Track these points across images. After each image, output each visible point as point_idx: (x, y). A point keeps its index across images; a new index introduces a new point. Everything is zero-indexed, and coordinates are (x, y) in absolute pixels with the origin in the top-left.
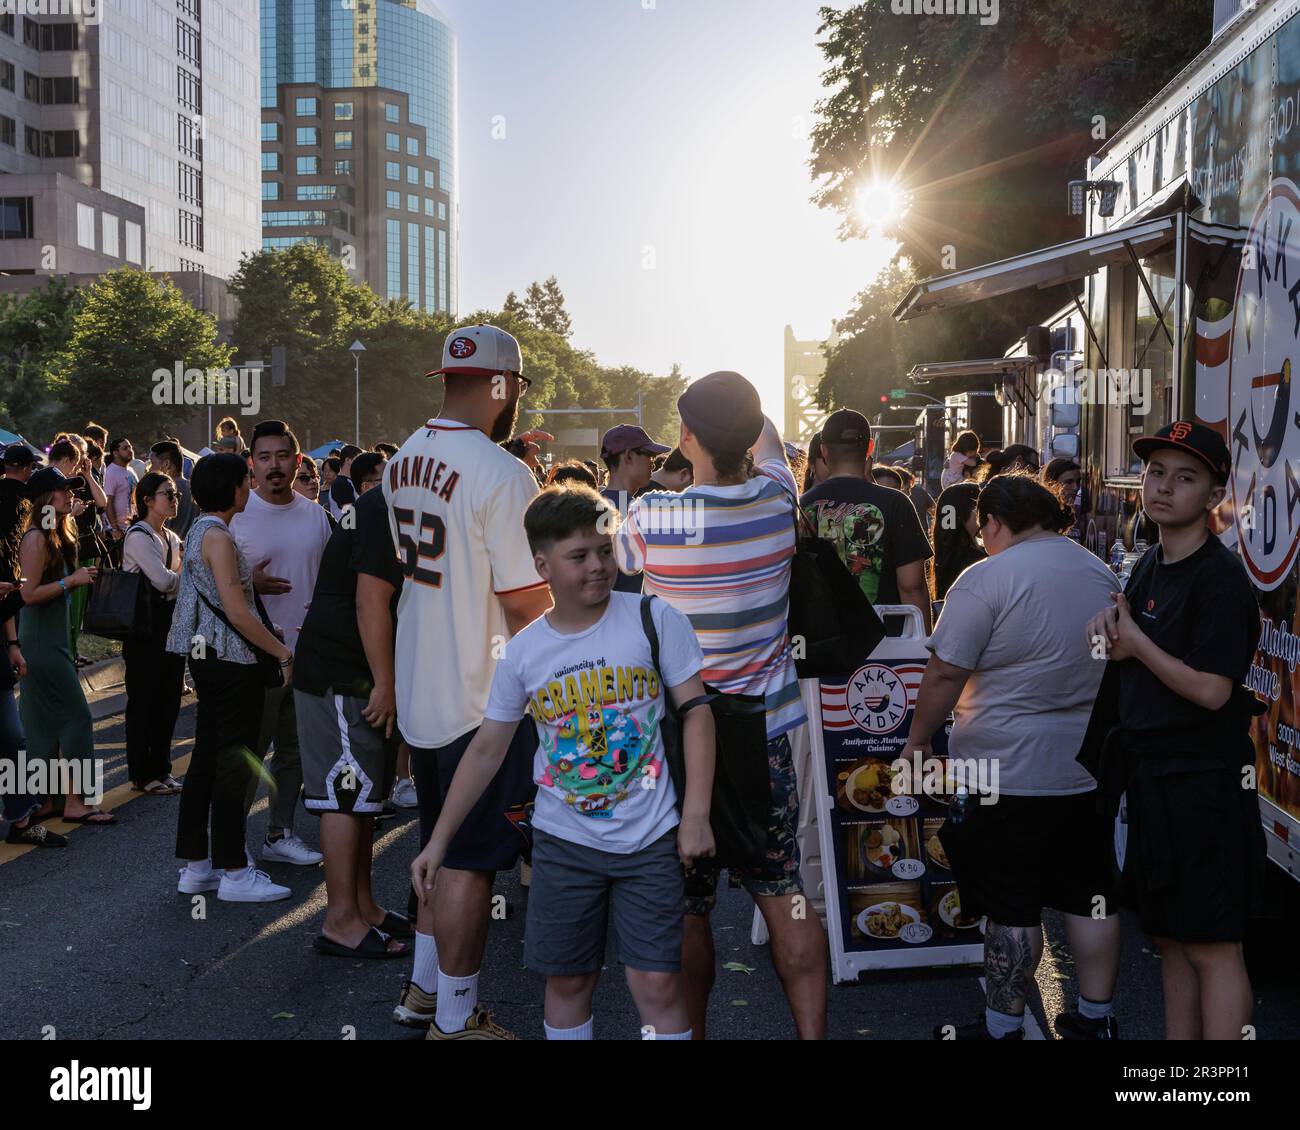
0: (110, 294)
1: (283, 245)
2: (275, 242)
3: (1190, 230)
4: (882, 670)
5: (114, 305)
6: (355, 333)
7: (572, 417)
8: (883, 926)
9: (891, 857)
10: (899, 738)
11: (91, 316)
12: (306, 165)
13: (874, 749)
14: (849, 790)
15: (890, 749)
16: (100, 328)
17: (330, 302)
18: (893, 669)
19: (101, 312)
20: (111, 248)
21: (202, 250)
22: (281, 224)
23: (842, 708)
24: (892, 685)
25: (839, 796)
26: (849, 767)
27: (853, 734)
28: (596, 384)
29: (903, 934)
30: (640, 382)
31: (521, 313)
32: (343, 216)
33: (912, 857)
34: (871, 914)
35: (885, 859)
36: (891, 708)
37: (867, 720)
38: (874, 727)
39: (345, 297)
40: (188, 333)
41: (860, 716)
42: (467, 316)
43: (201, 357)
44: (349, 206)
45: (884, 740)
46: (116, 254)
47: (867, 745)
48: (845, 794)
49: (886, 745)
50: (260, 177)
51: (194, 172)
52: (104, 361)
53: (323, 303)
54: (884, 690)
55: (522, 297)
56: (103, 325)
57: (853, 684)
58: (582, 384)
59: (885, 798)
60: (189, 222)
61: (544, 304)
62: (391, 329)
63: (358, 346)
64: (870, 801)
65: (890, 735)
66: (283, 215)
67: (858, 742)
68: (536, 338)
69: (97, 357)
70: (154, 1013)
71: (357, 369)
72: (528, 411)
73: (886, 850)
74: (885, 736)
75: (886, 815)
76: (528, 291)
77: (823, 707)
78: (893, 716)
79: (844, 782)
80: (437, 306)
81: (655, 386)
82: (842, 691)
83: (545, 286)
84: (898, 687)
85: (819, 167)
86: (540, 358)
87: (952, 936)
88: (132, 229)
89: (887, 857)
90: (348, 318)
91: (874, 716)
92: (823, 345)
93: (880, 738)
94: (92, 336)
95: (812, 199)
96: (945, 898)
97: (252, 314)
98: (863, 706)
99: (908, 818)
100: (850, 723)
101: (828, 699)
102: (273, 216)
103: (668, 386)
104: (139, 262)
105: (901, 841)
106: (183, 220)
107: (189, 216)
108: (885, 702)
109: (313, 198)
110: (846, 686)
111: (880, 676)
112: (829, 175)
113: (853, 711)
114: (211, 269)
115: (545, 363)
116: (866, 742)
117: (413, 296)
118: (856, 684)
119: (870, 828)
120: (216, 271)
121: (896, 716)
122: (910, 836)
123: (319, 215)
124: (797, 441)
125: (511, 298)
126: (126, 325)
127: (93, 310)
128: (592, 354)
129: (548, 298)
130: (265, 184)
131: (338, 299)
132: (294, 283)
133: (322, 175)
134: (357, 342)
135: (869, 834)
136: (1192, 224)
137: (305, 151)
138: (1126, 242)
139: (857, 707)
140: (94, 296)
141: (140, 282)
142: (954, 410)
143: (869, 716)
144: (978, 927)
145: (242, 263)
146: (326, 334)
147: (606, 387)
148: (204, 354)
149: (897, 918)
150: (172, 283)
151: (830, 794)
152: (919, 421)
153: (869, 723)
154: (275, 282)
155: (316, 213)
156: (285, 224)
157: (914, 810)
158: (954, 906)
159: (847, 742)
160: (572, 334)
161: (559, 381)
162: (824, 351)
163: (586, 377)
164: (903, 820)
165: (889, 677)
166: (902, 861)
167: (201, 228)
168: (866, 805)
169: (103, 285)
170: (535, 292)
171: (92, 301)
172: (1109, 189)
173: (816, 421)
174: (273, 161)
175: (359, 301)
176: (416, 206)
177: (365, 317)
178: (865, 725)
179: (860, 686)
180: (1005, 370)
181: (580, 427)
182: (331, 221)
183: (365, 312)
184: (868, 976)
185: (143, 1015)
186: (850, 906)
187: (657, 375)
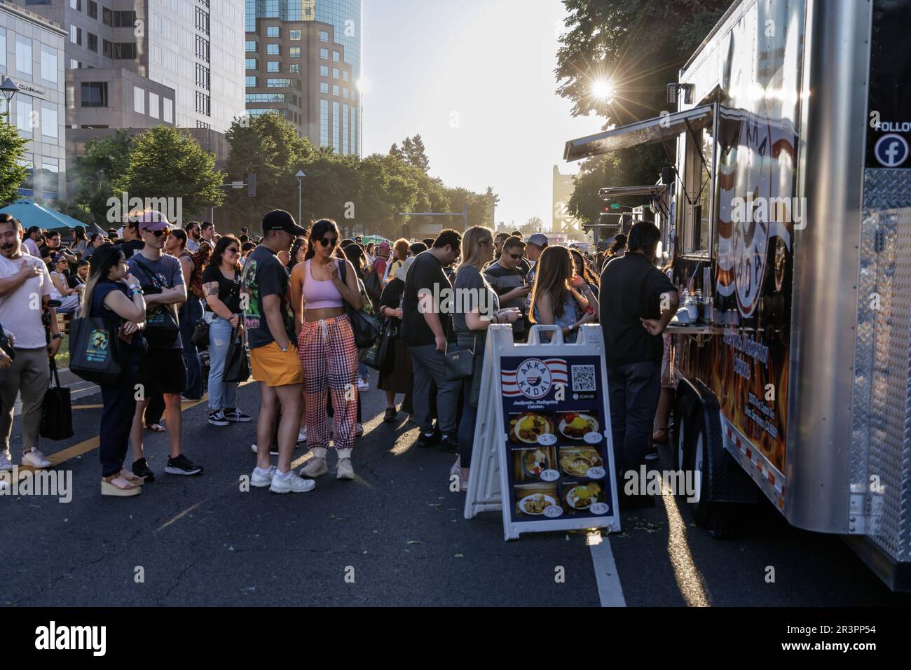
0: (152, 141)
1: (258, 113)
2: (254, 112)
3: (721, 113)
4: (537, 362)
5: (153, 147)
6: (300, 166)
7: (426, 217)
8: (534, 508)
9: (540, 468)
10: (546, 400)
11: (140, 154)
12: (273, 67)
13: (532, 407)
14: (517, 430)
15: (541, 407)
16: (146, 161)
17: (285, 148)
18: (544, 361)
19: (145, 151)
20: (154, 113)
21: (209, 115)
22: (257, 101)
23: (514, 383)
24: (543, 371)
25: (511, 434)
26: (517, 417)
27: (519, 399)
28: (441, 198)
29: (545, 512)
30: (468, 197)
31: (399, 156)
32: (295, 97)
33: (552, 468)
34: (528, 501)
35: (536, 469)
36: (542, 384)
37: (528, 390)
38: (532, 394)
39: (294, 145)
40: (198, 164)
41: (524, 388)
42: (367, 157)
43: (206, 179)
44: (299, 91)
45: (538, 402)
46: (158, 117)
47: (527, 405)
48: (514, 433)
49: (539, 405)
50: (245, 73)
51: (205, 69)
52: (148, 181)
53: (281, 147)
54: (537, 373)
55: (400, 146)
56: (147, 159)
57: (520, 371)
58: (433, 198)
59: (537, 435)
60: (202, 99)
61: (413, 150)
62: (322, 164)
63: (301, 173)
64: (528, 437)
65: (541, 399)
66: (259, 96)
67: (523, 403)
68: (407, 171)
69: (143, 178)
70: (107, 557)
71: (300, 187)
72: (400, 213)
73: (537, 464)
74: (538, 400)
75: (538, 445)
76: (403, 143)
77: (503, 383)
78: (543, 388)
79: (514, 426)
80: (349, 151)
81: (476, 200)
82: (514, 374)
83: (413, 140)
84: (547, 372)
85: (561, 73)
86: (409, 182)
87: (574, 513)
88: (167, 103)
89: (537, 468)
90: (295, 157)
91: (532, 388)
92: (573, 177)
93: (535, 401)
94: (141, 165)
95: (557, 92)
96: (570, 493)
97: (238, 154)
98: (526, 382)
99: (550, 447)
100: (519, 392)
101: (506, 379)
102: (252, 96)
103: (484, 200)
104: (171, 122)
105: (546, 460)
106: (198, 98)
107: (202, 95)
108: (539, 381)
109: (277, 86)
110: (516, 371)
111: (536, 366)
112: (567, 78)
113: (520, 385)
114: (215, 127)
115: (412, 185)
116: (527, 403)
117: (336, 145)
118: (522, 370)
119: (528, 452)
120: (218, 128)
121: (545, 388)
122: (551, 457)
123: (281, 96)
124: (559, 233)
125: (394, 146)
126: (161, 159)
127: (141, 150)
128: (440, 181)
129: (415, 147)
130: (248, 77)
131: (289, 146)
132: (264, 136)
133: (282, 72)
134: (300, 171)
135: (527, 456)
136: (721, 109)
137: (272, 58)
138: (686, 119)
139: (522, 383)
140: (142, 141)
141: (170, 133)
142: (636, 215)
143: (529, 389)
144: (589, 509)
145: (233, 123)
146: (281, 166)
147: (447, 200)
148: (208, 177)
149: (543, 503)
150: (190, 135)
151: (506, 432)
152: (620, 222)
153: (529, 392)
154: (251, 135)
155: (279, 95)
156: (260, 101)
157: (554, 442)
158: (576, 496)
159: (516, 403)
160: (429, 168)
161: (419, 195)
162: (574, 180)
163: (436, 194)
164: (548, 448)
165: (541, 366)
166: (547, 471)
167: (209, 102)
168: (526, 439)
169: (148, 135)
170: (407, 143)
171: (141, 144)
172: (689, 88)
173: (571, 221)
174: (253, 63)
175: (302, 147)
176: (338, 92)
177: (305, 157)
178: (527, 393)
179: (524, 371)
180: (652, 192)
181: (432, 223)
182: (287, 99)
183: (305, 154)
184: (525, 536)
185: (100, 558)
186: (515, 497)
187: (478, 193)
